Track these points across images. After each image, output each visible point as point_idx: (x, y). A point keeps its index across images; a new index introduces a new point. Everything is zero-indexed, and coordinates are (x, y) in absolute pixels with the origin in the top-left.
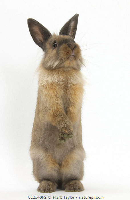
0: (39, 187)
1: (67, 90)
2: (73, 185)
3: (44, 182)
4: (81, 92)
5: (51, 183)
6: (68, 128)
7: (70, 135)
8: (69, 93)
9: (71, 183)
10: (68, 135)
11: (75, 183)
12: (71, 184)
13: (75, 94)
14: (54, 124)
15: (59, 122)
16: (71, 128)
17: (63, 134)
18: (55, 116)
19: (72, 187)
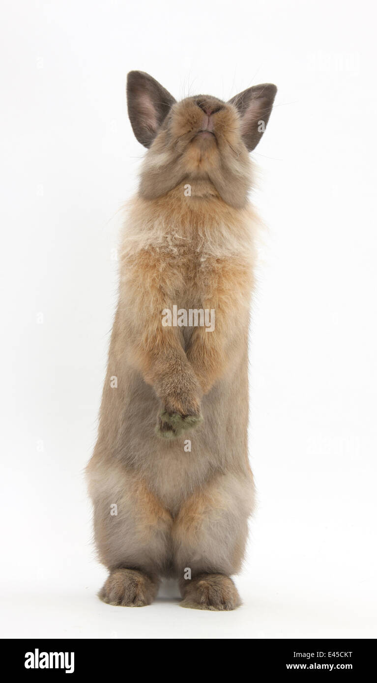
0: (104, 589)
1: (195, 276)
2: (207, 588)
3: (119, 575)
4: (240, 284)
5: (139, 578)
6: (186, 399)
7: (189, 419)
8: (200, 284)
9: (202, 582)
10: (184, 417)
11: (212, 584)
12: (201, 586)
13: (220, 290)
14: (148, 379)
15: (161, 377)
16: (195, 400)
17: (169, 413)
18: (152, 355)
19: (202, 595)
